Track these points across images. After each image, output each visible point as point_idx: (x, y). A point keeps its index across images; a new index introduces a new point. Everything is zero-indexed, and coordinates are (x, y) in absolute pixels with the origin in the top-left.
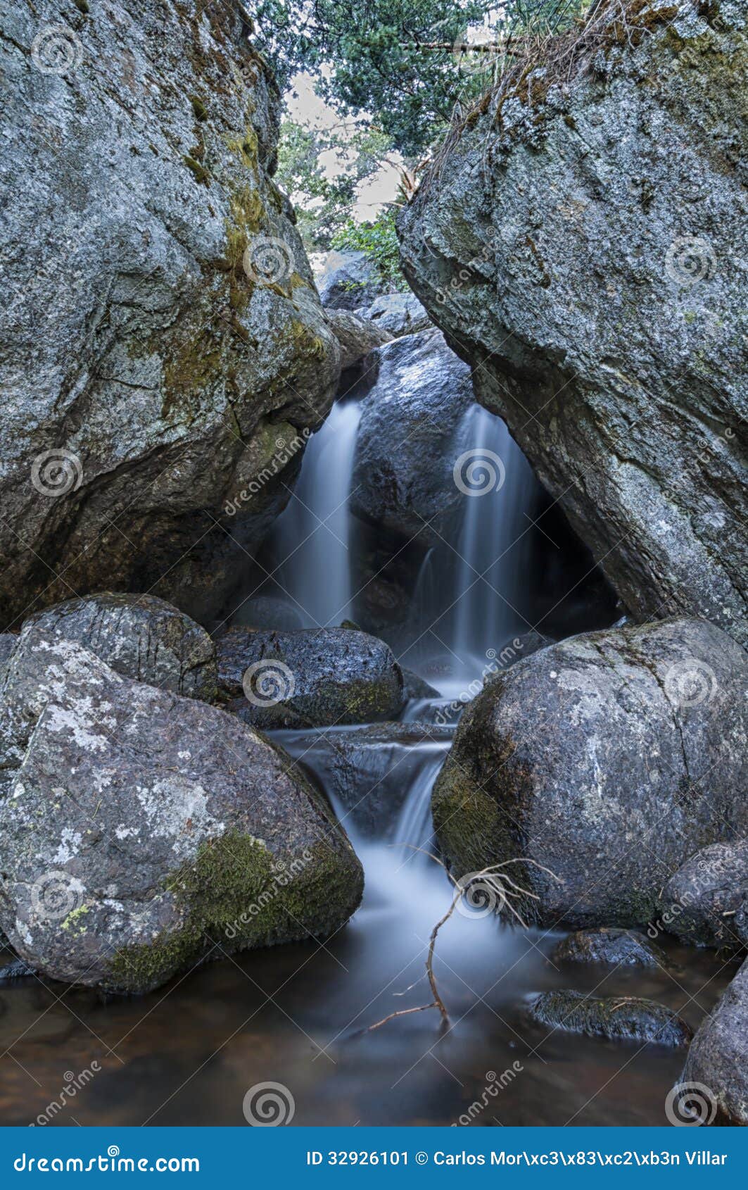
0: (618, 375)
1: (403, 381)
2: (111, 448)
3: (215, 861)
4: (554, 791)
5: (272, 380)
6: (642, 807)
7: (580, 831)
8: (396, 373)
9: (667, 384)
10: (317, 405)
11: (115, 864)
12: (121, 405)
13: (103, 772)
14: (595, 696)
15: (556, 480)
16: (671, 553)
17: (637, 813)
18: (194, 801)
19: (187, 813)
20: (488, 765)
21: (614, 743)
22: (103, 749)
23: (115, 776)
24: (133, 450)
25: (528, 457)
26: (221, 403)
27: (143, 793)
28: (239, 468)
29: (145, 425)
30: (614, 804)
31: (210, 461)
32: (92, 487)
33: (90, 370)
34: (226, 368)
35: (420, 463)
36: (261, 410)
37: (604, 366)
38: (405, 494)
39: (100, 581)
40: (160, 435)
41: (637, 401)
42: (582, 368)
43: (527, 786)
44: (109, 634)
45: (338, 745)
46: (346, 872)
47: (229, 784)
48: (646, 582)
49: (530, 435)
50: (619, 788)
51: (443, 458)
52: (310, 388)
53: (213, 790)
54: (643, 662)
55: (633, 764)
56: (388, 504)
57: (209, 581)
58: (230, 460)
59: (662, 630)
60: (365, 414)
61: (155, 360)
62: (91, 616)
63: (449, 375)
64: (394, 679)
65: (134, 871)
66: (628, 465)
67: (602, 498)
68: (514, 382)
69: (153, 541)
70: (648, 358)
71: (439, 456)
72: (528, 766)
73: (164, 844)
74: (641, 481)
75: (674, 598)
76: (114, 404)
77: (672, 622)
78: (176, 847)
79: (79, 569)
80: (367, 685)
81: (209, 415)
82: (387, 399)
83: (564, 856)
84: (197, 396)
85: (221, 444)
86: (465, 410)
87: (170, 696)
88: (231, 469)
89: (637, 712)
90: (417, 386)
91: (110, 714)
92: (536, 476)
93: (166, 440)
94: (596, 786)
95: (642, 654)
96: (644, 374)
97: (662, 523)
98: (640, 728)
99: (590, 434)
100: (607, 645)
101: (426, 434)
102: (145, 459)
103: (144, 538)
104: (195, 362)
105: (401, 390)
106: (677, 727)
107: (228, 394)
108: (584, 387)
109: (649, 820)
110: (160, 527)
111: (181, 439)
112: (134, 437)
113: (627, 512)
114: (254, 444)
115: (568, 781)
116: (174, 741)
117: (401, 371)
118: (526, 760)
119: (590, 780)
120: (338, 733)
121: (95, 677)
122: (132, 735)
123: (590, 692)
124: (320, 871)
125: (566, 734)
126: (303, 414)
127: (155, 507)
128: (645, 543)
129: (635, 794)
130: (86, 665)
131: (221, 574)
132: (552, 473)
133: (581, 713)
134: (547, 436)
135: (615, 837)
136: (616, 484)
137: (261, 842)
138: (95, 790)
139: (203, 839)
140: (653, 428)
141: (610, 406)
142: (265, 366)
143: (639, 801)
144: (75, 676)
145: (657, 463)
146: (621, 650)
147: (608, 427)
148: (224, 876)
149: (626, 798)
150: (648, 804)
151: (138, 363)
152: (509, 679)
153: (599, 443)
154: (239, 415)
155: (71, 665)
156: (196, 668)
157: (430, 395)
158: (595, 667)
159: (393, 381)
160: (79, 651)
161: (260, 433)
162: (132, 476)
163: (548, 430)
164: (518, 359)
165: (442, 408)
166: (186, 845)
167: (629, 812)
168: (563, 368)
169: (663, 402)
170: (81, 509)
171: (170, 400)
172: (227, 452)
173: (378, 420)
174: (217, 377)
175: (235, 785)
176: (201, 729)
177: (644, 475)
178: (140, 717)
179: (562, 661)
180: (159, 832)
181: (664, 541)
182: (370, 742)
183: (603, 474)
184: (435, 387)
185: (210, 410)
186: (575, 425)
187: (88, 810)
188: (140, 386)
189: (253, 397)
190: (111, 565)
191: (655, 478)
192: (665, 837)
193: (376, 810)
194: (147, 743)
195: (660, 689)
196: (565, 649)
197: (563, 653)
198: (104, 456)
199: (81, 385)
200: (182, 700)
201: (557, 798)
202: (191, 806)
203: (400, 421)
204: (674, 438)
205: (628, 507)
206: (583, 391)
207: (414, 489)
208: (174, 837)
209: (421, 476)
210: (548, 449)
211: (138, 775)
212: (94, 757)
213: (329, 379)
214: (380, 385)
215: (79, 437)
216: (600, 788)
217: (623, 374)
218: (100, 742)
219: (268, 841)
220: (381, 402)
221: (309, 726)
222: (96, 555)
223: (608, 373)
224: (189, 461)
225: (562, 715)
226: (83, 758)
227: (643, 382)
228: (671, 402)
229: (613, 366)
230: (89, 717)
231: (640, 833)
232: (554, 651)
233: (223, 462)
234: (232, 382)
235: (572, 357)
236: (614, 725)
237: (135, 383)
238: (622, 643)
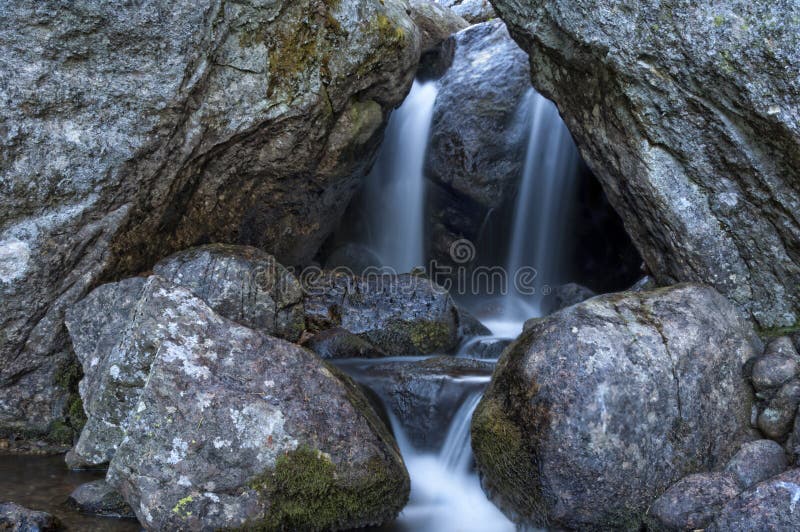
0: (653, 70)
1: (475, 64)
2: (225, 122)
3: (290, 469)
4: (567, 426)
5: (359, 65)
6: (639, 442)
7: (586, 459)
8: (469, 56)
9: (695, 79)
10: (398, 85)
11: (213, 467)
12: (234, 87)
13: (205, 395)
14: (608, 349)
15: (595, 158)
16: (689, 226)
17: (634, 447)
18: (274, 422)
19: (268, 431)
20: (517, 400)
21: (621, 389)
22: (206, 377)
23: (214, 400)
24: (243, 124)
25: (573, 137)
26: (316, 85)
27: (235, 414)
28: (332, 138)
29: (253, 103)
30: (616, 440)
31: (306, 134)
32: (211, 155)
33: (208, 58)
34: (321, 55)
35: (485, 136)
36: (350, 90)
37: (640, 63)
38: (471, 162)
39: (218, 230)
40: (265, 111)
41: (668, 93)
42: (621, 63)
43: (546, 421)
44: (219, 279)
45: (399, 374)
46: (395, 481)
47: (303, 409)
48: (666, 249)
49: (576, 118)
50: (621, 427)
51: (505, 132)
52: (393, 71)
53: (290, 414)
54: (652, 322)
55: (634, 407)
56: (456, 170)
57: (306, 231)
58: (323, 132)
59: (672, 294)
60: (441, 92)
61: (262, 49)
62: (205, 263)
63: (513, 59)
64: (451, 320)
65: (228, 473)
66: (657, 149)
67: (633, 176)
68: (565, 72)
69: (260, 198)
70: (679, 56)
71: (502, 131)
72: (548, 403)
73: (250, 454)
74: (668, 163)
75: (689, 264)
76: (228, 86)
77: (681, 288)
78: (259, 457)
79: (201, 220)
80: (429, 323)
81: (307, 94)
82: (460, 80)
83: (571, 479)
84: (296, 80)
85: (316, 119)
86: (526, 91)
87: (260, 336)
88: (324, 139)
89: (642, 364)
90: (486, 69)
91: (212, 349)
92: (580, 153)
93: (270, 116)
94: (602, 424)
95: (652, 314)
96: (675, 70)
97: (683, 200)
98: (643, 378)
99: (626, 120)
100: (624, 306)
101: (492, 111)
102: (254, 132)
103: (253, 196)
104: (295, 51)
105: (472, 72)
106: (675, 378)
107: (322, 77)
108: (623, 80)
109: (643, 452)
110: (267, 186)
111: (282, 115)
112: (244, 114)
113: (654, 188)
114: (343, 119)
115: (579, 419)
116: (262, 372)
117: (473, 55)
118: (546, 399)
119: (597, 419)
120: (401, 363)
121: (201, 319)
122: (229, 367)
123: (604, 346)
124: (374, 480)
125: (581, 380)
126: (386, 94)
127: (262, 171)
128: (668, 216)
129: (634, 432)
130: (194, 309)
131: (316, 226)
132: (593, 152)
133: (595, 363)
134: (590, 120)
135: (614, 466)
136: (645, 164)
137: (326, 455)
138: (198, 410)
139: (281, 452)
140: (681, 117)
141: (644, 97)
142: (354, 54)
143: (637, 437)
144: (186, 318)
145: (683, 148)
146: (635, 310)
147: (641, 116)
148: (297, 480)
149: (627, 434)
150: (644, 440)
151: (247, 52)
152: (539, 330)
153: (634, 129)
154: (331, 96)
155: (183, 308)
156: (288, 308)
157: (497, 77)
158: (611, 325)
159: (466, 64)
160: (190, 298)
161: (349, 109)
162: (243, 145)
163: (591, 115)
164: (569, 53)
165: (506, 88)
166: (267, 455)
167: (627, 446)
168: (605, 62)
169: (691, 96)
170: (202, 172)
171: (274, 82)
172: (321, 126)
173: (451, 98)
174: (313, 63)
175: (308, 410)
176: (283, 363)
177: (671, 158)
178: (235, 352)
179: (585, 318)
180: (246, 445)
181: (684, 215)
182: (426, 373)
183: (635, 154)
184: (501, 70)
185: (306, 91)
186: (614, 111)
187: (192, 425)
188: (250, 71)
189: (343, 80)
190: (226, 218)
191: (680, 161)
192: (656, 466)
193: (427, 428)
194: (240, 373)
195: (664, 345)
196: (588, 307)
197: (586, 311)
198: (220, 129)
199: (201, 71)
200: (269, 339)
201: (569, 432)
202: (272, 426)
203: (470, 99)
204: (698, 127)
205: (655, 185)
206: (621, 83)
207: (479, 158)
208: (258, 449)
209: (485, 147)
210: (590, 132)
211: (232, 400)
212: (198, 384)
213: (409, 63)
214: (454, 67)
215: (200, 113)
216: (605, 426)
217: (657, 69)
218: (203, 372)
219: (332, 455)
220: (455, 82)
221: (381, 355)
222: (215, 209)
223: (644, 69)
224: (289, 134)
225: (579, 364)
226: (190, 384)
227: (674, 77)
228: (698, 95)
229: (648, 63)
230: (195, 351)
231: (635, 463)
232: (578, 309)
233: (318, 134)
234: (325, 66)
235: (613, 54)
236: (622, 374)
237: (246, 68)
238: (636, 304)
